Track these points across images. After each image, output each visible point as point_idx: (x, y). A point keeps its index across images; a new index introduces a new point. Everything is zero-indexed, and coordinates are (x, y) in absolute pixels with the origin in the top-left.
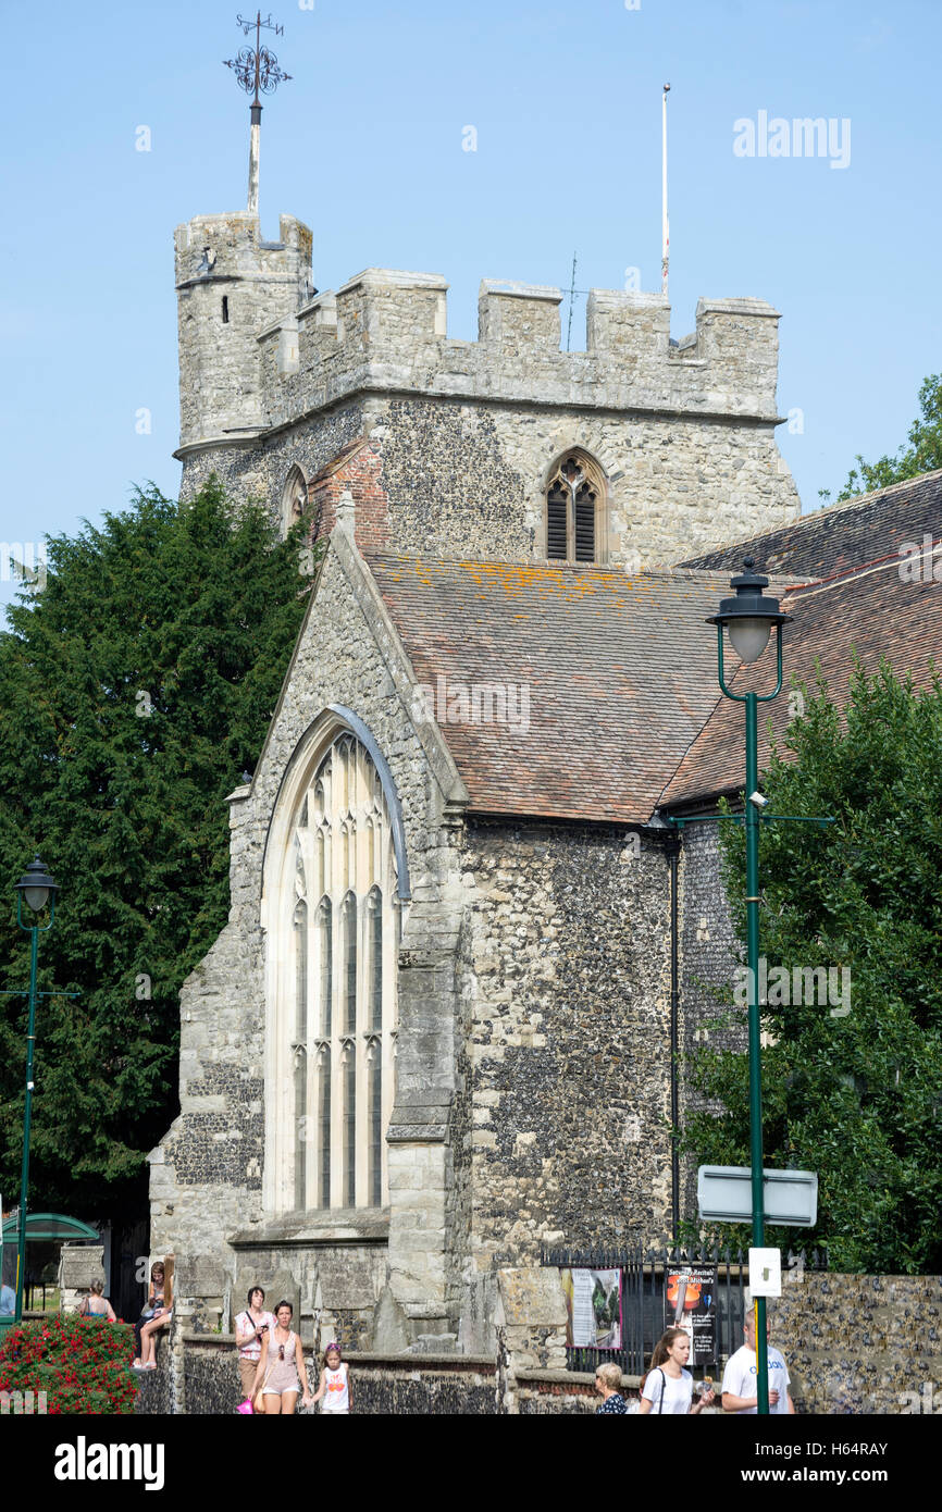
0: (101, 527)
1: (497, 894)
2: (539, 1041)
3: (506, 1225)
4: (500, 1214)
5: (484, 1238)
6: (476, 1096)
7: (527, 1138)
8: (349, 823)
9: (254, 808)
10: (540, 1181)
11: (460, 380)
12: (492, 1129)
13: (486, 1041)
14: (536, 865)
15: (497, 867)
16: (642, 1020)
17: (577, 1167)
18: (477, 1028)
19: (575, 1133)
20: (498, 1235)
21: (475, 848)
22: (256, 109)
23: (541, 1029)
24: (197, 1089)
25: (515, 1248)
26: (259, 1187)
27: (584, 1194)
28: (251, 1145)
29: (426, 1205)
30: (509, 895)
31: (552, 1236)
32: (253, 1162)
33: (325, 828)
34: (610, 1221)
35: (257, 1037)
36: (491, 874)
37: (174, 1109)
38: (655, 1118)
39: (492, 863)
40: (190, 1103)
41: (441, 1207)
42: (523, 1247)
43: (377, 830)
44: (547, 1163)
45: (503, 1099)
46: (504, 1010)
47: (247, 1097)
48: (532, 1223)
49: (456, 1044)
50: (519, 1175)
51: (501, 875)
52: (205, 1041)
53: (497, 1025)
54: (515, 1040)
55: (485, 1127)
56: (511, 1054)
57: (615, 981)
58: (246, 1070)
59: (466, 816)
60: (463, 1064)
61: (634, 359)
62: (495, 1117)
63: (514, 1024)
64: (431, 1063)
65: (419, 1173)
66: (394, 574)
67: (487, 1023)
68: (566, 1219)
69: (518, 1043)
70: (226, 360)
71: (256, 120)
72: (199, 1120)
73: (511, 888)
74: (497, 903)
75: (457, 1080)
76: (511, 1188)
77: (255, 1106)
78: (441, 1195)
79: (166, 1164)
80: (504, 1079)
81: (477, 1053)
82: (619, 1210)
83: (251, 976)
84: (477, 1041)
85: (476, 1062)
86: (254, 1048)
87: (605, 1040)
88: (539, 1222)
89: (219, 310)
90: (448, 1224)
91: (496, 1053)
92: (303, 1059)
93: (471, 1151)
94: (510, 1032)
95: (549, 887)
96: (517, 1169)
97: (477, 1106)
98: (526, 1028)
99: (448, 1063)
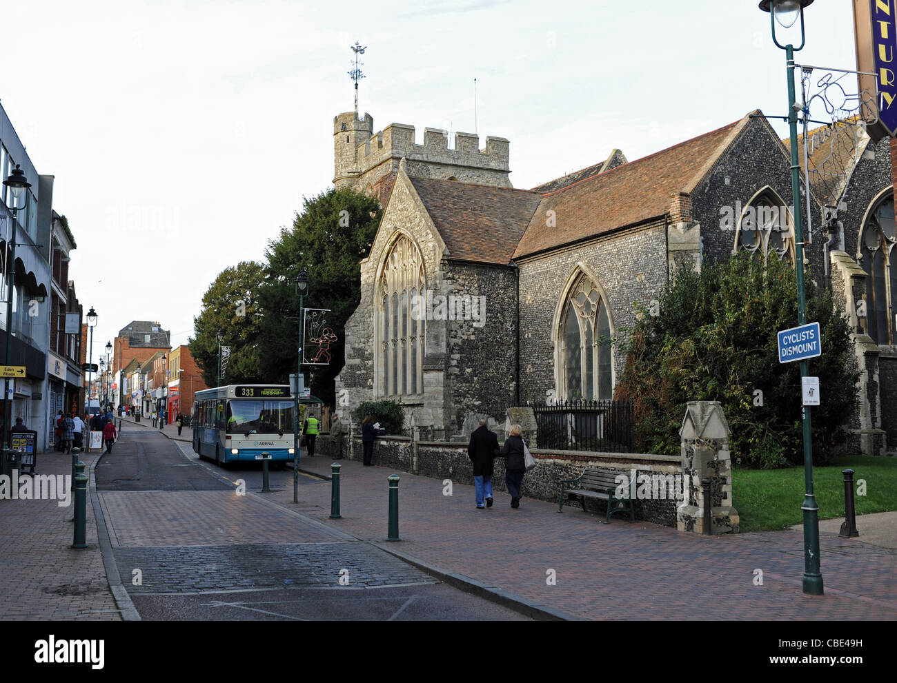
0: (316, 197)
1: (458, 287)
2: (473, 337)
3: (462, 399)
4: (460, 396)
5: (455, 404)
6: (452, 356)
7: (469, 370)
8: (404, 267)
9: (370, 264)
10: (473, 385)
11: (419, 155)
12: (457, 367)
13: (455, 337)
14: (472, 278)
15: (459, 278)
16: (506, 331)
17: (485, 380)
18: (452, 333)
19: (485, 369)
20: (460, 403)
21: (451, 271)
22: (357, 85)
23: (473, 334)
24: (350, 357)
25: (465, 407)
26: (372, 388)
27: (488, 389)
28: (369, 375)
29: (437, 392)
30: (463, 288)
31: (477, 403)
32: (370, 380)
33: (395, 270)
34: (496, 398)
35: (371, 340)
36: (457, 280)
37: (343, 363)
38: (511, 364)
39: (457, 277)
40: (348, 361)
41: (442, 393)
42: (468, 406)
43: (414, 268)
44: (475, 379)
45: (461, 357)
46: (461, 327)
47: (368, 359)
48: (471, 398)
49: (446, 338)
50: (466, 383)
51: (460, 281)
52: (353, 341)
53: (459, 332)
54: (465, 337)
55: (455, 366)
56: (464, 342)
57: (498, 318)
58: (367, 351)
59: (447, 260)
60: (448, 345)
61: (469, 152)
62: (458, 363)
63: (464, 331)
64: (437, 344)
65: (435, 381)
66: (420, 184)
67: (456, 331)
68: (481, 397)
69: (466, 338)
70: (349, 153)
71: (356, 88)
72: (351, 367)
73: (464, 285)
74: (459, 290)
75: (447, 350)
76: (464, 387)
77: (370, 362)
78: (442, 389)
79: (341, 381)
80: (461, 350)
81: (453, 341)
82: (499, 395)
83: (369, 320)
84: (452, 337)
85: (452, 344)
86: (370, 344)
87: (494, 338)
88: (473, 398)
89: (346, 139)
90: (444, 399)
91: (459, 341)
92: (387, 346)
93: (451, 374)
94: (463, 334)
95: (476, 285)
96: (466, 380)
97: (453, 359)
98: (469, 333)
99: (444, 344)
